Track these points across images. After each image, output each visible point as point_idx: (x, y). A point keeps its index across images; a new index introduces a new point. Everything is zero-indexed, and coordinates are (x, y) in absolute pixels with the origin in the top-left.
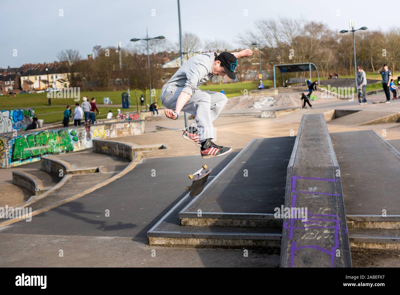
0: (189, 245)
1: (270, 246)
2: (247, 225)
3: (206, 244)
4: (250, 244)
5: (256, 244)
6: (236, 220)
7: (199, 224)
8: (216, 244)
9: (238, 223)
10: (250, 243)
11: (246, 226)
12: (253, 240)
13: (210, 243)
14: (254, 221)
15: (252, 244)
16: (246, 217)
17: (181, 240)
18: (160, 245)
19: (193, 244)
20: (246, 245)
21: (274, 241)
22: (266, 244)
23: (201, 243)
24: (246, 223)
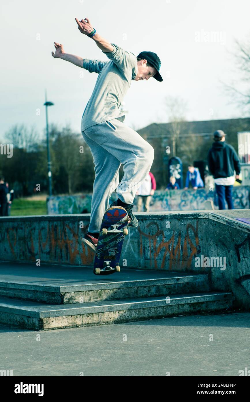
0: (104, 322)
1: (210, 309)
2: (157, 294)
3: (127, 318)
4: (186, 310)
5: (194, 309)
6: (142, 288)
7: (90, 300)
8: (141, 316)
9: (145, 292)
10: (186, 308)
11: (155, 295)
12: (190, 304)
13: (133, 316)
14: (165, 287)
15: (189, 309)
16: (155, 283)
17: (92, 317)
18: (59, 328)
19: (110, 320)
20: (181, 311)
21: (216, 302)
22: (206, 307)
23: (120, 317)
24: (155, 290)
